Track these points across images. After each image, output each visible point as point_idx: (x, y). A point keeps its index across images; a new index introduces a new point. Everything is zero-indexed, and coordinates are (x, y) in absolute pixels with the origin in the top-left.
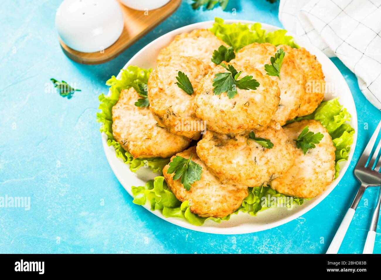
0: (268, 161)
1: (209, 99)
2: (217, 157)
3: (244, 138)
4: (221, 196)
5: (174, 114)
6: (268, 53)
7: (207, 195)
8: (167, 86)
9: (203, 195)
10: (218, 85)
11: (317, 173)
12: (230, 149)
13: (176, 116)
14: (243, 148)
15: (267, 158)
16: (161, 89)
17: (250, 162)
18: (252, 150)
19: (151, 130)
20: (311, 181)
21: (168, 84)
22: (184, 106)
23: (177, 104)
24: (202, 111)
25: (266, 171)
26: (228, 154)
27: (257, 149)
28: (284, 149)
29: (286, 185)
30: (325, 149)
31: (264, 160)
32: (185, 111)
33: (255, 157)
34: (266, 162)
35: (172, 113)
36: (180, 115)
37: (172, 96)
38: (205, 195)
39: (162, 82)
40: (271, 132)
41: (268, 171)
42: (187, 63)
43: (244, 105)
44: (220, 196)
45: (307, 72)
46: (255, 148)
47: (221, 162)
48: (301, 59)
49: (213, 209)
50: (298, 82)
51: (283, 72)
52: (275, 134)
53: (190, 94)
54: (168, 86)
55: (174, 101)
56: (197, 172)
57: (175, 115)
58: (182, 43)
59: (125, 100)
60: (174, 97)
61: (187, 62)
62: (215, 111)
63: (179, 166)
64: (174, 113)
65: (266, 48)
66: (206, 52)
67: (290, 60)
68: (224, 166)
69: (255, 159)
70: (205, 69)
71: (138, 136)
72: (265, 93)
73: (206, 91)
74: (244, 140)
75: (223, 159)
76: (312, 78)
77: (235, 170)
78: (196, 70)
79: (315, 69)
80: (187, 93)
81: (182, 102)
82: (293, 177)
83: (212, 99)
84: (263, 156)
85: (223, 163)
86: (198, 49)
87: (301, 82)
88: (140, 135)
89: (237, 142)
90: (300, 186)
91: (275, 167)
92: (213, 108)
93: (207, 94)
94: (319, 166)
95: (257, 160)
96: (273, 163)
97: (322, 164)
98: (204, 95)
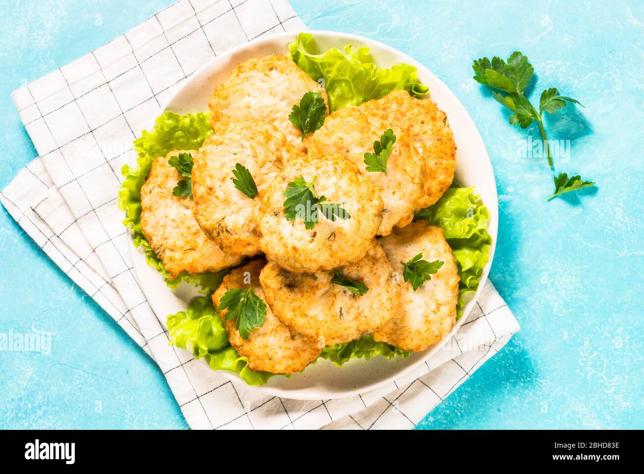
0: (359, 314)
1: (278, 224)
2: (287, 304)
3: (327, 275)
4: (292, 349)
5: (227, 231)
6: (370, 132)
7: (272, 347)
8: (219, 183)
9: (267, 347)
10: (291, 204)
11: (430, 322)
12: (306, 294)
13: (231, 234)
14: (324, 292)
15: (358, 309)
16: (211, 189)
17: (333, 316)
18: (337, 297)
19: (197, 236)
20: (420, 333)
21: (221, 179)
22: (243, 216)
23: (233, 212)
24: (266, 245)
25: (355, 328)
26: (303, 303)
27: (345, 294)
28: (384, 292)
29: (384, 335)
30: (443, 283)
31: (353, 312)
32: (244, 224)
33: (341, 308)
34: (355, 316)
35: (224, 230)
36: (236, 231)
37: (226, 200)
38: (269, 347)
39: (211, 177)
40: (367, 265)
41: (358, 328)
42: (250, 140)
43: (328, 239)
44: (290, 349)
45: (430, 147)
46: (341, 293)
47: (292, 313)
48: (423, 123)
49: (280, 368)
50: (413, 179)
51: (391, 164)
52: (372, 268)
53: (253, 197)
54: (221, 184)
55: (229, 208)
56: (259, 311)
57: (229, 232)
58: (247, 78)
59: (159, 180)
60: (229, 202)
61: (251, 138)
62: (285, 246)
63: (234, 299)
64: (229, 229)
65: (367, 122)
66: (283, 99)
67: (403, 143)
68: (296, 319)
69: (341, 311)
70: (277, 149)
71: (177, 243)
72: (360, 214)
73: (275, 211)
74: (326, 279)
75: (295, 309)
76: (436, 157)
77: (311, 328)
78: (263, 154)
79: (442, 143)
80: (247, 195)
81: (240, 209)
82: (395, 323)
83: (282, 225)
84: (353, 307)
85: (295, 316)
86: (271, 93)
87: (416, 180)
88: (180, 243)
89: (316, 283)
90: (404, 339)
91: (368, 324)
92: (284, 241)
93: (276, 215)
94: (434, 312)
95: (343, 312)
96: (366, 317)
97: (438, 308)
98: (271, 216)
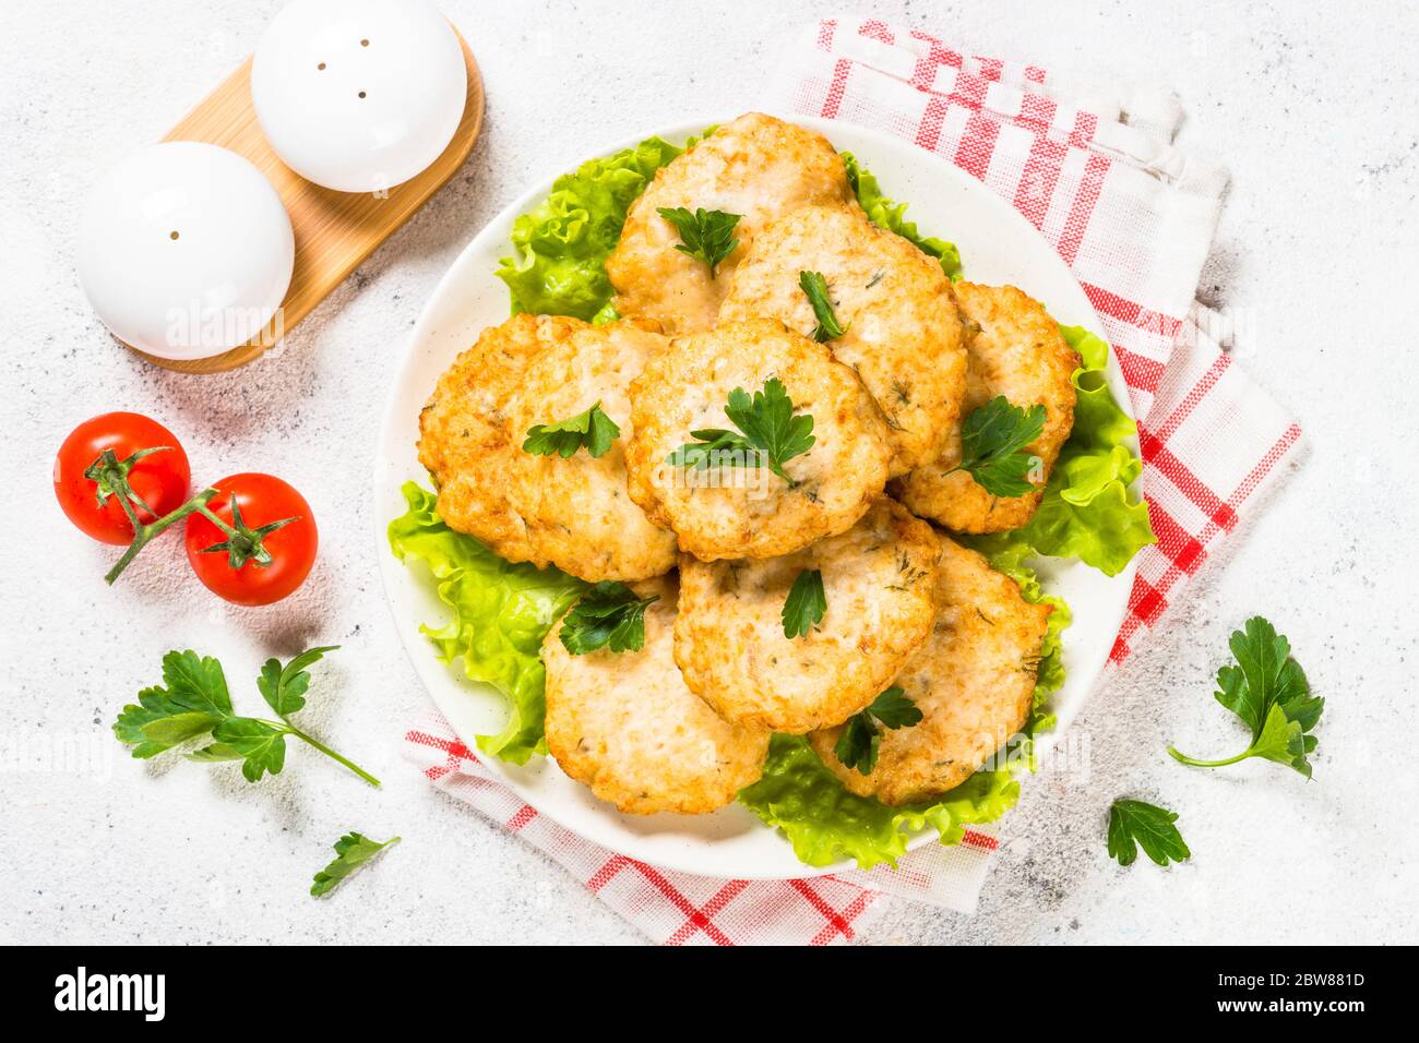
0: (851, 253)
7: (1021, 357)
11: (767, 155)
16: (863, 647)
17: (891, 289)
18: (855, 309)
21: (833, 647)
27: (841, 301)
28: (784, 250)
31: (857, 264)
33: (867, 287)
34: (859, 256)
35: (907, 570)
37: (859, 610)
38: (1023, 363)
46: (844, 307)
47: (942, 355)
52: (763, 298)
54: (841, 641)
68: (945, 340)
69: (872, 284)
75: (931, 355)
85: (941, 347)
89: (863, 359)
91: (855, 229)
92: (844, 448)
93: (815, 496)
94: (745, 159)
95: (871, 281)
96: (847, 239)
97: (734, 158)
98: (823, 502)
